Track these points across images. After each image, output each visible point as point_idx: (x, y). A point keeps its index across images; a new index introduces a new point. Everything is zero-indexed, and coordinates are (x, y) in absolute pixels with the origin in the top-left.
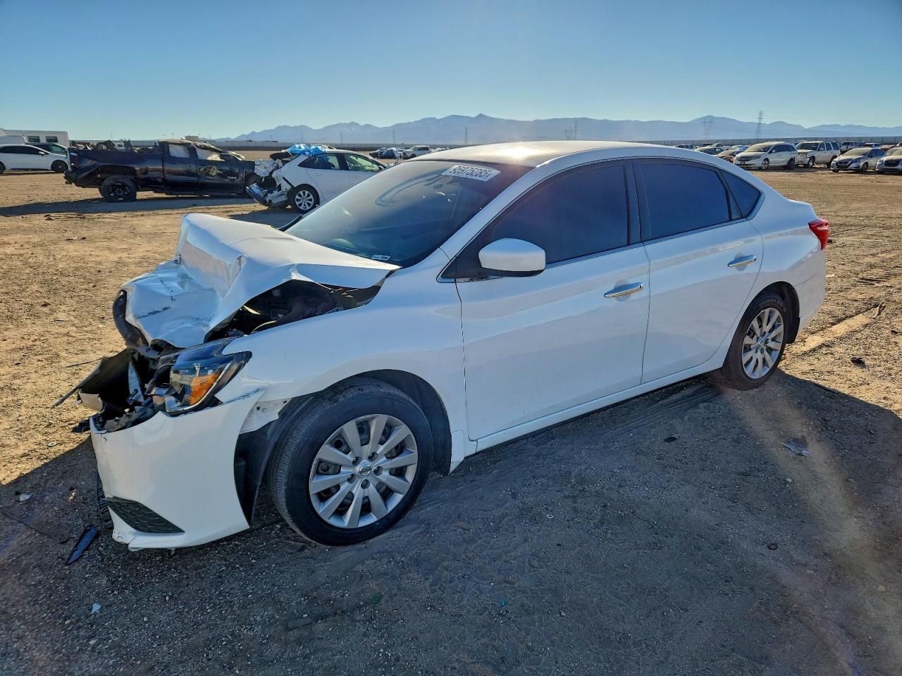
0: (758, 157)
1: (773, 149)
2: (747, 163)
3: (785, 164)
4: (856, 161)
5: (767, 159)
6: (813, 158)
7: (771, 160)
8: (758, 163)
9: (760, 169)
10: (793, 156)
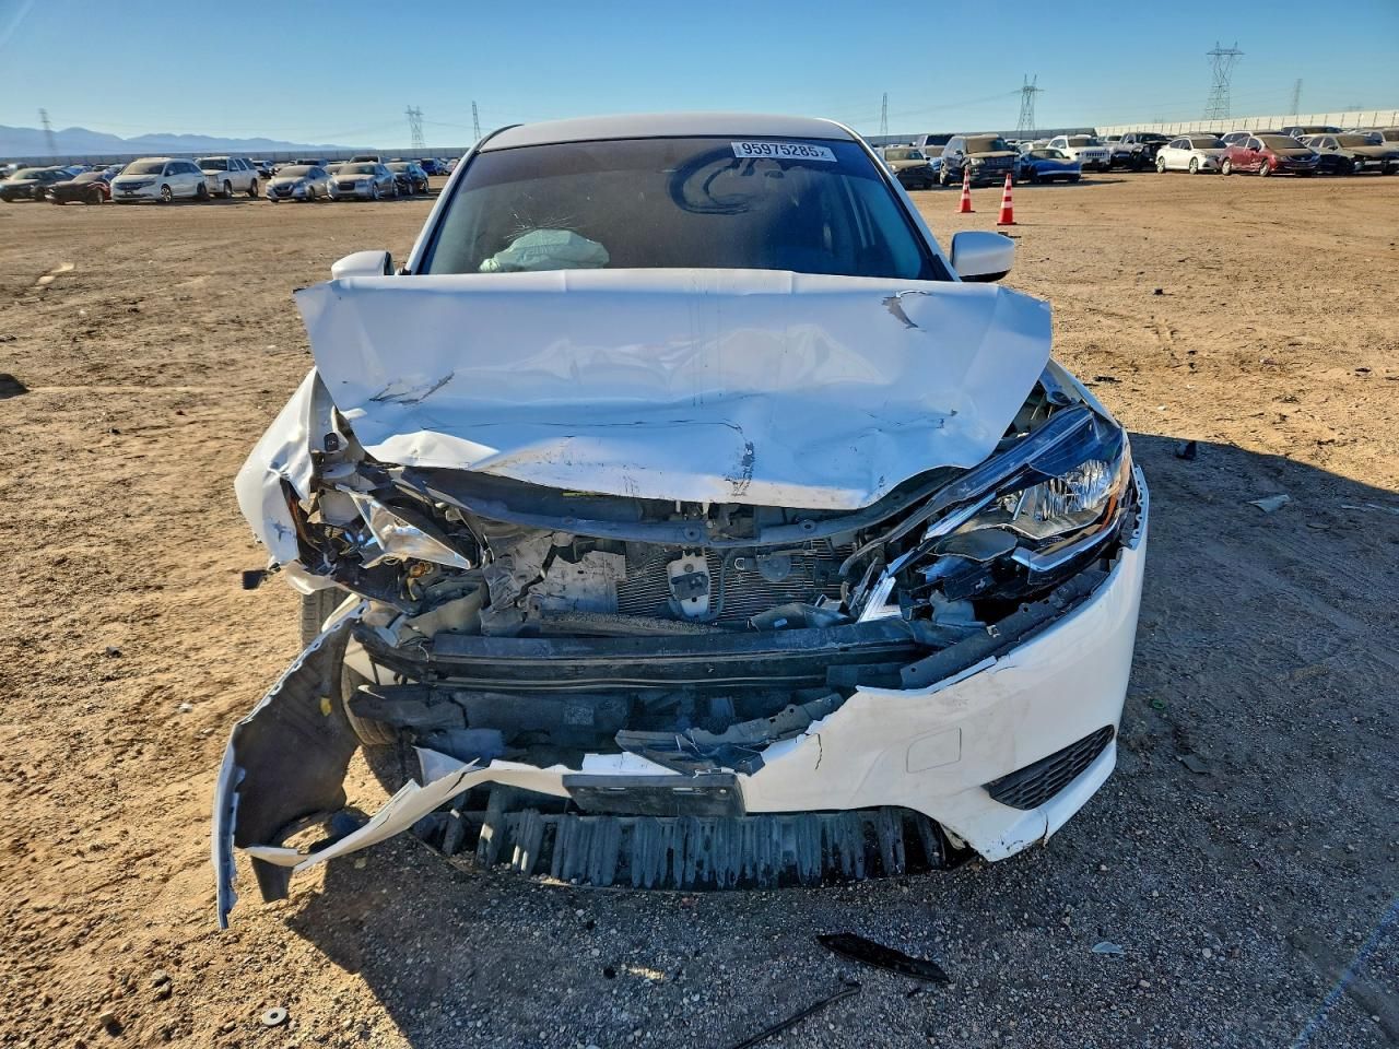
0: (150, 183)
1: (169, 169)
2: (136, 192)
3: (194, 192)
4: (299, 184)
5: (165, 186)
6: (227, 182)
7: (172, 187)
8: (155, 191)
9: (160, 202)
10: (200, 180)
